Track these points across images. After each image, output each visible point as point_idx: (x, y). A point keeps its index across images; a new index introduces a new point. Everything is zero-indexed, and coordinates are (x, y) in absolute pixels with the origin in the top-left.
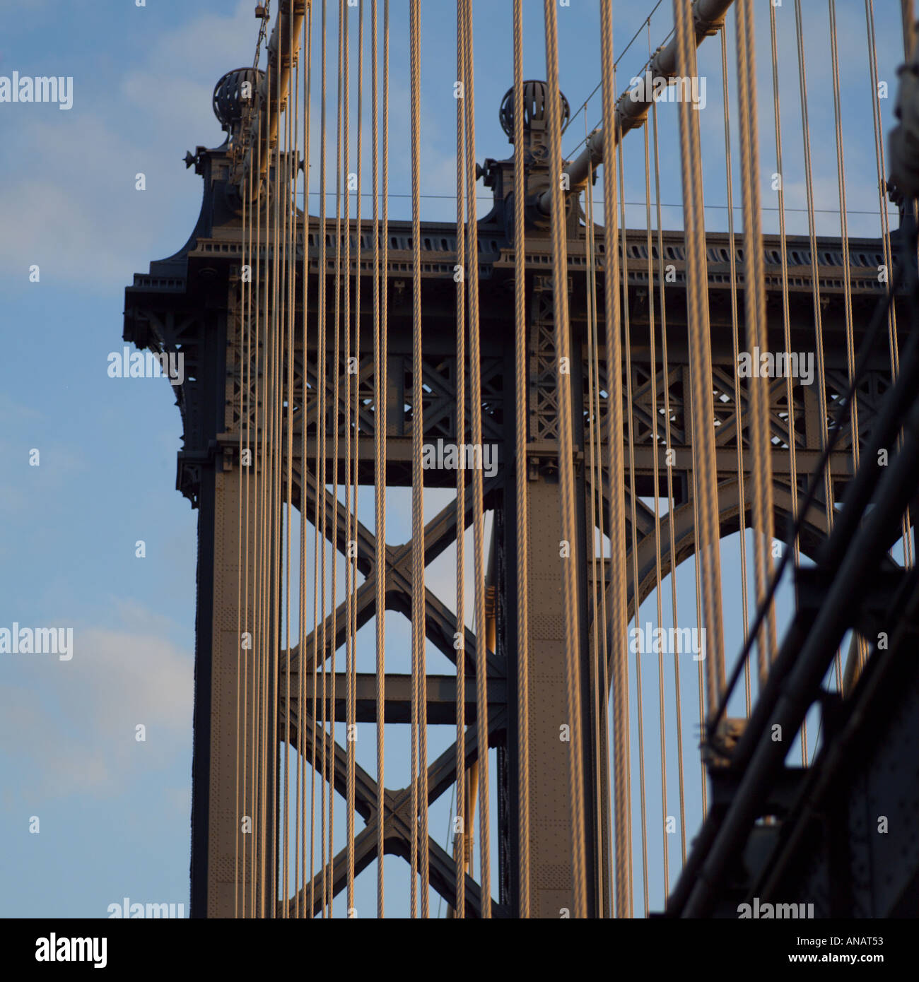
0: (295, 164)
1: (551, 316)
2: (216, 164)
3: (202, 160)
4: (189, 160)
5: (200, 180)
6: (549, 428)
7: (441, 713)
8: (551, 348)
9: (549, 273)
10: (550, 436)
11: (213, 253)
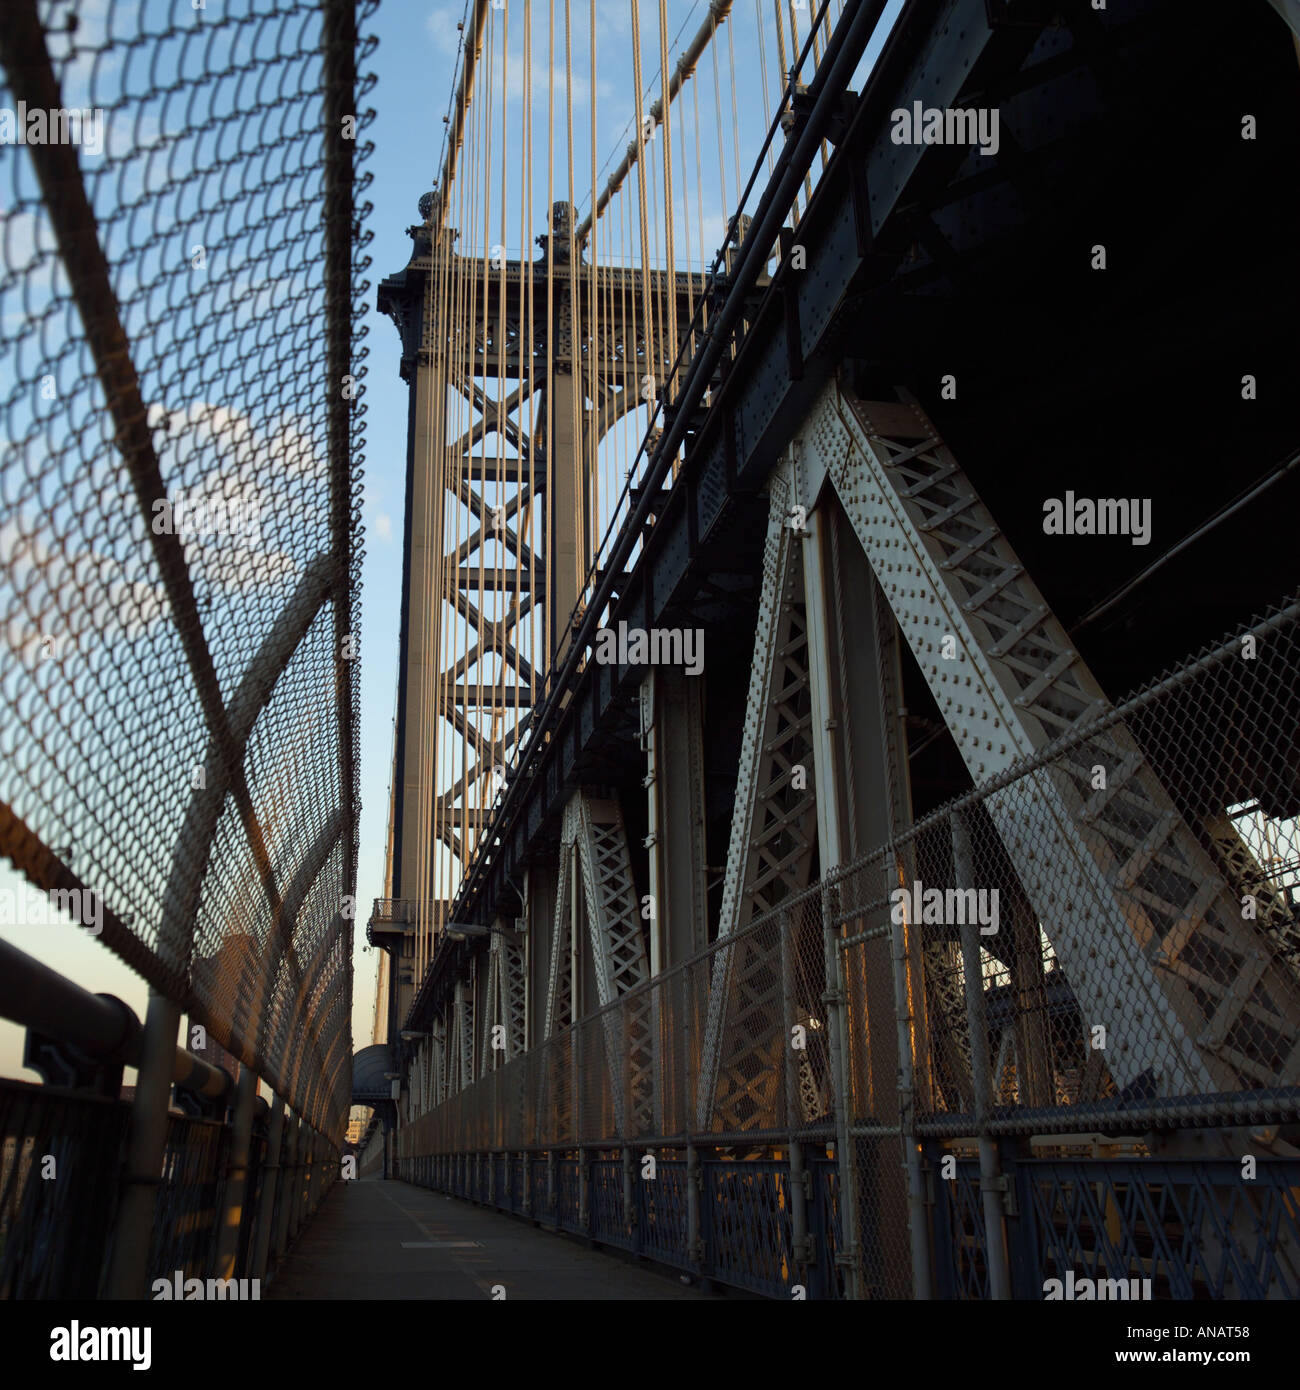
0: (454, 234)
1: (569, 301)
2: (419, 234)
3: (413, 232)
4: (408, 232)
5: (412, 242)
6: (568, 350)
7: (512, 477)
8: (569, 315)
9: (569, 281)
10: (568, 354)
11: (418, 268)
